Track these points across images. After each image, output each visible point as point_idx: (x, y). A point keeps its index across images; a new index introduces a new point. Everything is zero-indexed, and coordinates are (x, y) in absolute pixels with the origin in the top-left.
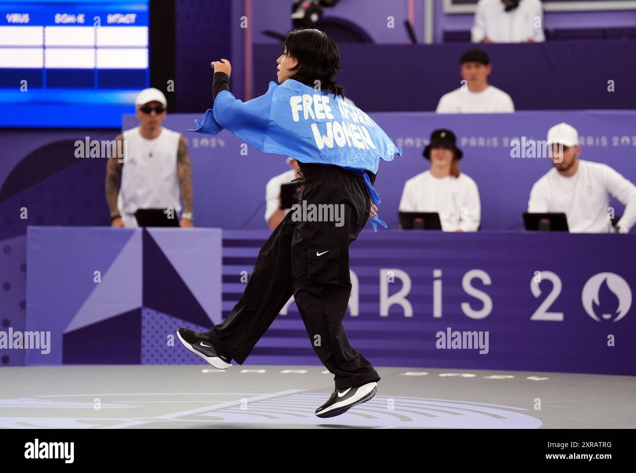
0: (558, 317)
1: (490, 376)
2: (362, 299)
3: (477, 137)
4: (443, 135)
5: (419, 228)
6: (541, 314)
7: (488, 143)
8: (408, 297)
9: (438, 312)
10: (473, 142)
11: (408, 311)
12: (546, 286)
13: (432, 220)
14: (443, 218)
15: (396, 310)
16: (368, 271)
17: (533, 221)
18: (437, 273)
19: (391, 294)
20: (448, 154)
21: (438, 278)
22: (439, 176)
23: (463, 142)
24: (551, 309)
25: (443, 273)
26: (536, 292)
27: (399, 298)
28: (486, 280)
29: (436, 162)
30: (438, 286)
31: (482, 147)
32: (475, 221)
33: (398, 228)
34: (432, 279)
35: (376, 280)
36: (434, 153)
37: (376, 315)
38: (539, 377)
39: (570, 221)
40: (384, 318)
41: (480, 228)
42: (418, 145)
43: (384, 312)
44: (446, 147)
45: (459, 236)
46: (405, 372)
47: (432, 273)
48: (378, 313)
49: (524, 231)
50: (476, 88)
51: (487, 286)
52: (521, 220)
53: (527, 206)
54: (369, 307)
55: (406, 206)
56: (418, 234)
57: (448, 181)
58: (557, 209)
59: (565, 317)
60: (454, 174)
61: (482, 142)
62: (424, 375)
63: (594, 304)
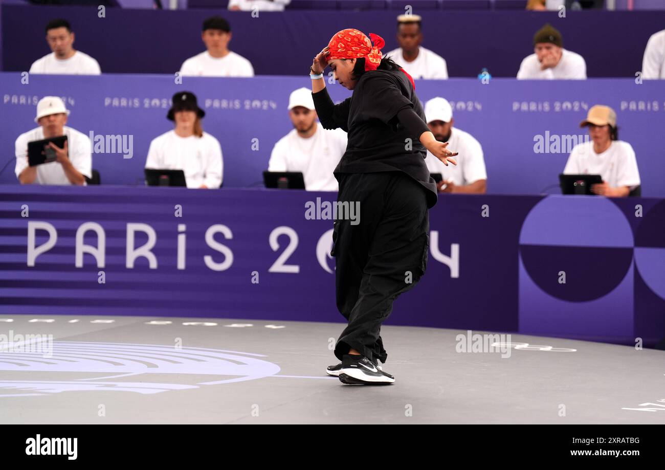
0: (295, 269)
1: (231, 324)
2: (109, 251)
3: (220, 100)
4: (184, 97)
5: (164, 184)
6: (279, 267)
7: (231, 105)
8: (153, 250)
9: (181, 264)
10: (216, 104)
11: (153, 264)
12: (284, 241)
13: (177, 177)
14: (188, 175)
15: (141, 262)
16: (114, 225)
17: (272, 179)
18: (182, 228)
19: (136, 247)
20: (192, 116)
21: (182, 233)
22: (183, 135)
23: (206, 104)
24: (289, 262)
25: (187, 228)
26: (274, 245)
27: (145, 251)
28: (228, 234)
29: (180, 124)
30: (182, 240)
31: (224, 108)
32: (218, 178)
33: (144, 184)
34: (177, 233)
35: (124, 234)
36: (178, 116)
37: (122, 267)
38: (277, 325)
39: (307, 179)
40: (130, 270)
41: (222, 186)
42: (164, 106)
43: (130, 264)
44: (189, 109)
45: (203, 193)
46: (150, 321)
47: (177, 228)
48: (124, 265)
49: (263, 188)
50: (217, 55)
51: (229, 240)
52: (261, 178)
53: (268, 165)
54: (115, 259)
55: (152, 163)
56: (164, 190)
57: (192, 140)
58: (295, 169)
59: (301, 269)
60: (197, 133)
61: (224, 104)
62: (168, 324)
63: (327, 257)
